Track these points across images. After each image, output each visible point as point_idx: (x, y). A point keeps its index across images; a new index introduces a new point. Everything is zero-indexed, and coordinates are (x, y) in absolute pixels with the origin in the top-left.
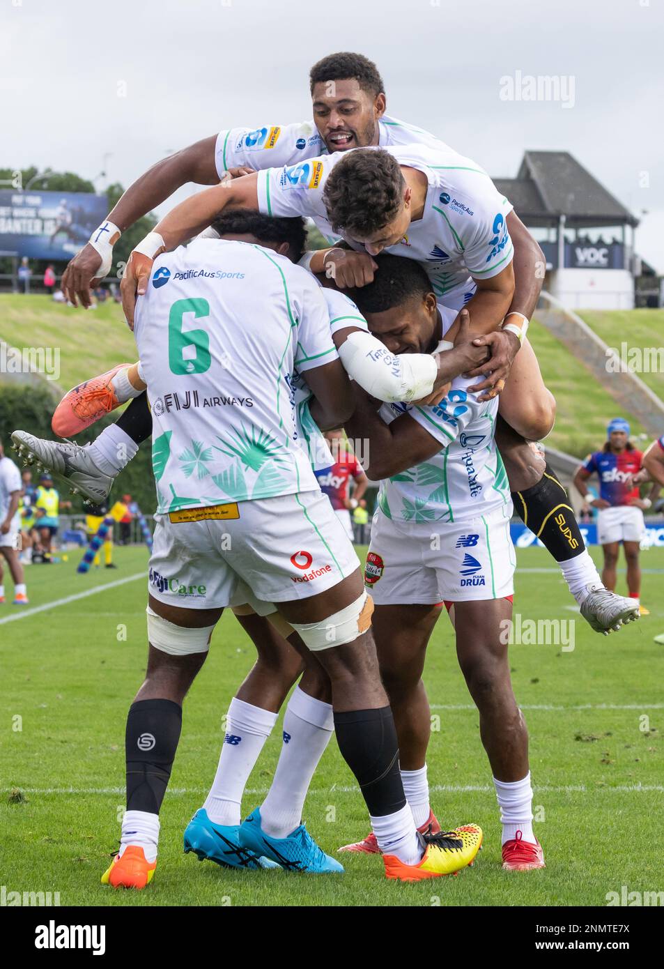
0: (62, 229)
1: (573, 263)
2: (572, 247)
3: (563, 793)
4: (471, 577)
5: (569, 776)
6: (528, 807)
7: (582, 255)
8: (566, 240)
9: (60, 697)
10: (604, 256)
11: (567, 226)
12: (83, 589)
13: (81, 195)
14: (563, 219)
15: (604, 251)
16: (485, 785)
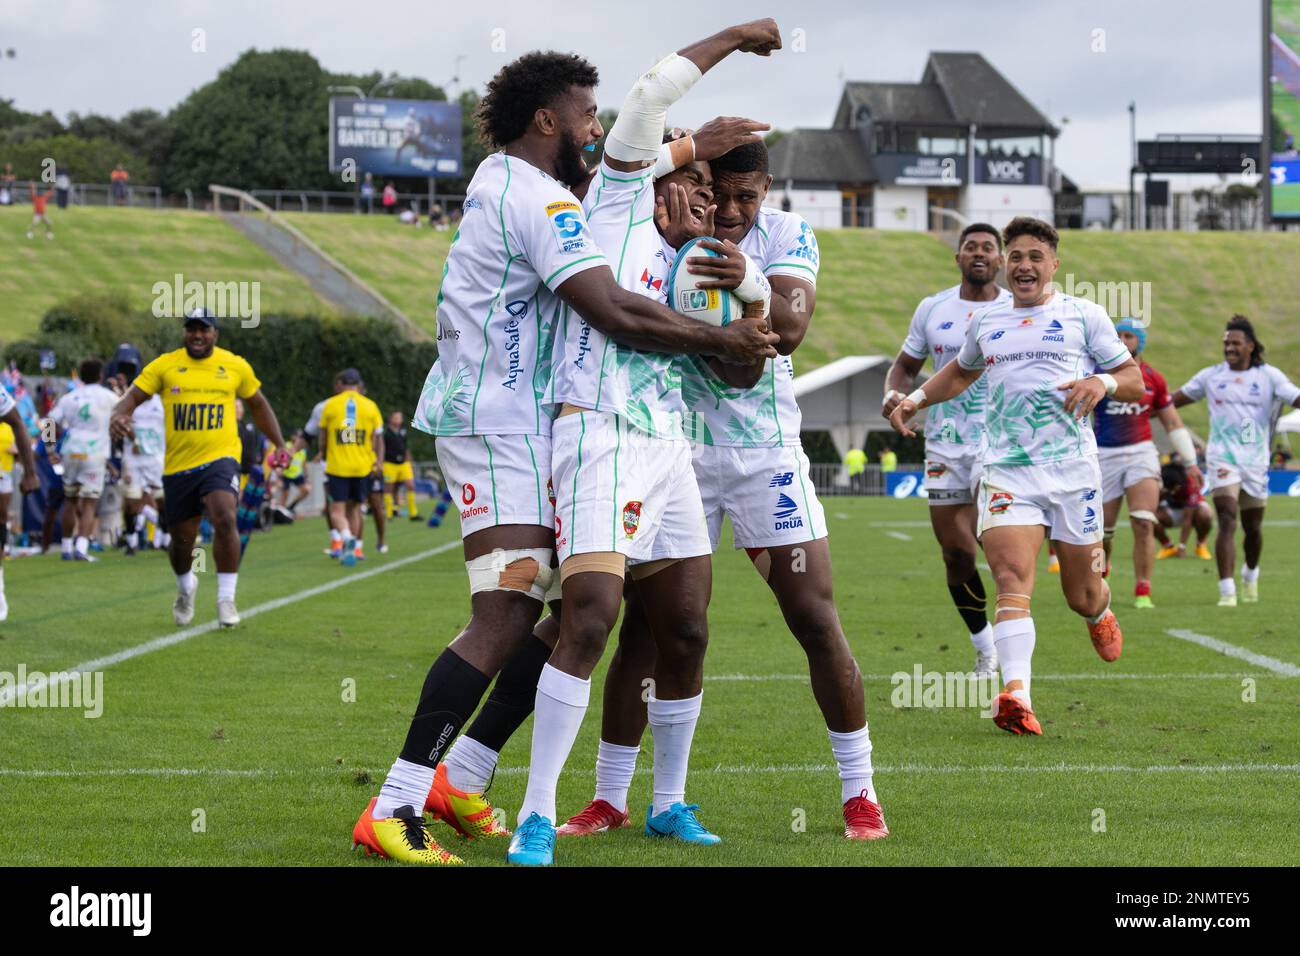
0: (410, 141)
1: (984, 178)
2: (984, 161)
3: (976, 775)
4: (787, 519)
5: (983, 754)
6: (868, 760)
7: (995, 169)
8: (977, 152)
9: (411, 666)
10: (1020, 170)
11: (978, 136)
12: (435, 546)
13: (429, 103)
14: (973, 129)
15: (1019, 165)
16: (888, 766)
